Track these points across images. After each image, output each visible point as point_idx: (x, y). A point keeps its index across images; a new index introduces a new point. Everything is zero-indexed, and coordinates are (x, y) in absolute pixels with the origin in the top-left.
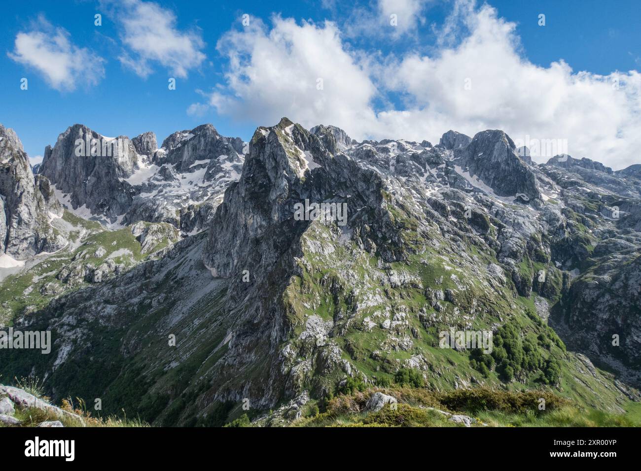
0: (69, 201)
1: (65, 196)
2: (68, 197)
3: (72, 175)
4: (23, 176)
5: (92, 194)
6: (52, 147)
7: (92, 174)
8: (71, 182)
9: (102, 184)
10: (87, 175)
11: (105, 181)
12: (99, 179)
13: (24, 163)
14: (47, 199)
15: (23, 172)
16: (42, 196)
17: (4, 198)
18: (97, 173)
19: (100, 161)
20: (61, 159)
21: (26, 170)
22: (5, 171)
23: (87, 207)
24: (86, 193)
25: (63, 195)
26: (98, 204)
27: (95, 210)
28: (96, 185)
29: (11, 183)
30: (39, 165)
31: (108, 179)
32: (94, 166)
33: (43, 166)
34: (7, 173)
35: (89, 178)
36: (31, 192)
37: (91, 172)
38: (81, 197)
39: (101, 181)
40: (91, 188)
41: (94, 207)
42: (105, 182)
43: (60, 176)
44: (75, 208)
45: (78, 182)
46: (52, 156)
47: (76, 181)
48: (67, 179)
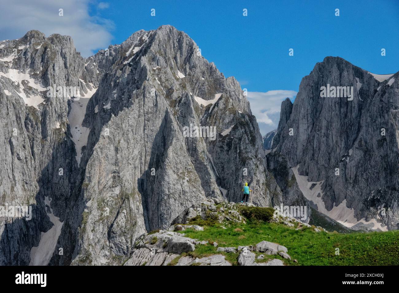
0: (319, 195)
1: (314, 185)
2: (318, 189)
3: (323, 147)
4: (250, 155)
5: (356, 181)
6: (293, 101)
7: (356, 144)
8: (322, 162)
9: (373, 163)
10: (347, 148)
11: (377, 154)
12: (367, 152)
13: (251, 132)
14: (285, 192)
15: (250, 147)
16: (279, 189)
17: (225, 192)
18: (363, 143)
19: (369, 120)
20: (305, 121)
21: (254, 145)
22: (226, 148)
23: (349, 206)
24: (346, 180)
25: (310, 184)
26: (366, 200)
27: (362, 210)
28: (362, 166)
29: (234, 168)
30: (273, 134)
31: (382, 152)
32: (359, 130)
33: (279, 135)
34: (228, 151)
35: (351, 152)
36: (261, 182)
37: (354, 140)
38: (338, 187)
39: (370, 157)
40: (354, 170)
41: (361, 205)
42: (378, 159)
43: (305, 151)
44: (329, 208)
45: (333, 160)
46: (292, 116)
47: (329, 159)
48: (316, 155)
